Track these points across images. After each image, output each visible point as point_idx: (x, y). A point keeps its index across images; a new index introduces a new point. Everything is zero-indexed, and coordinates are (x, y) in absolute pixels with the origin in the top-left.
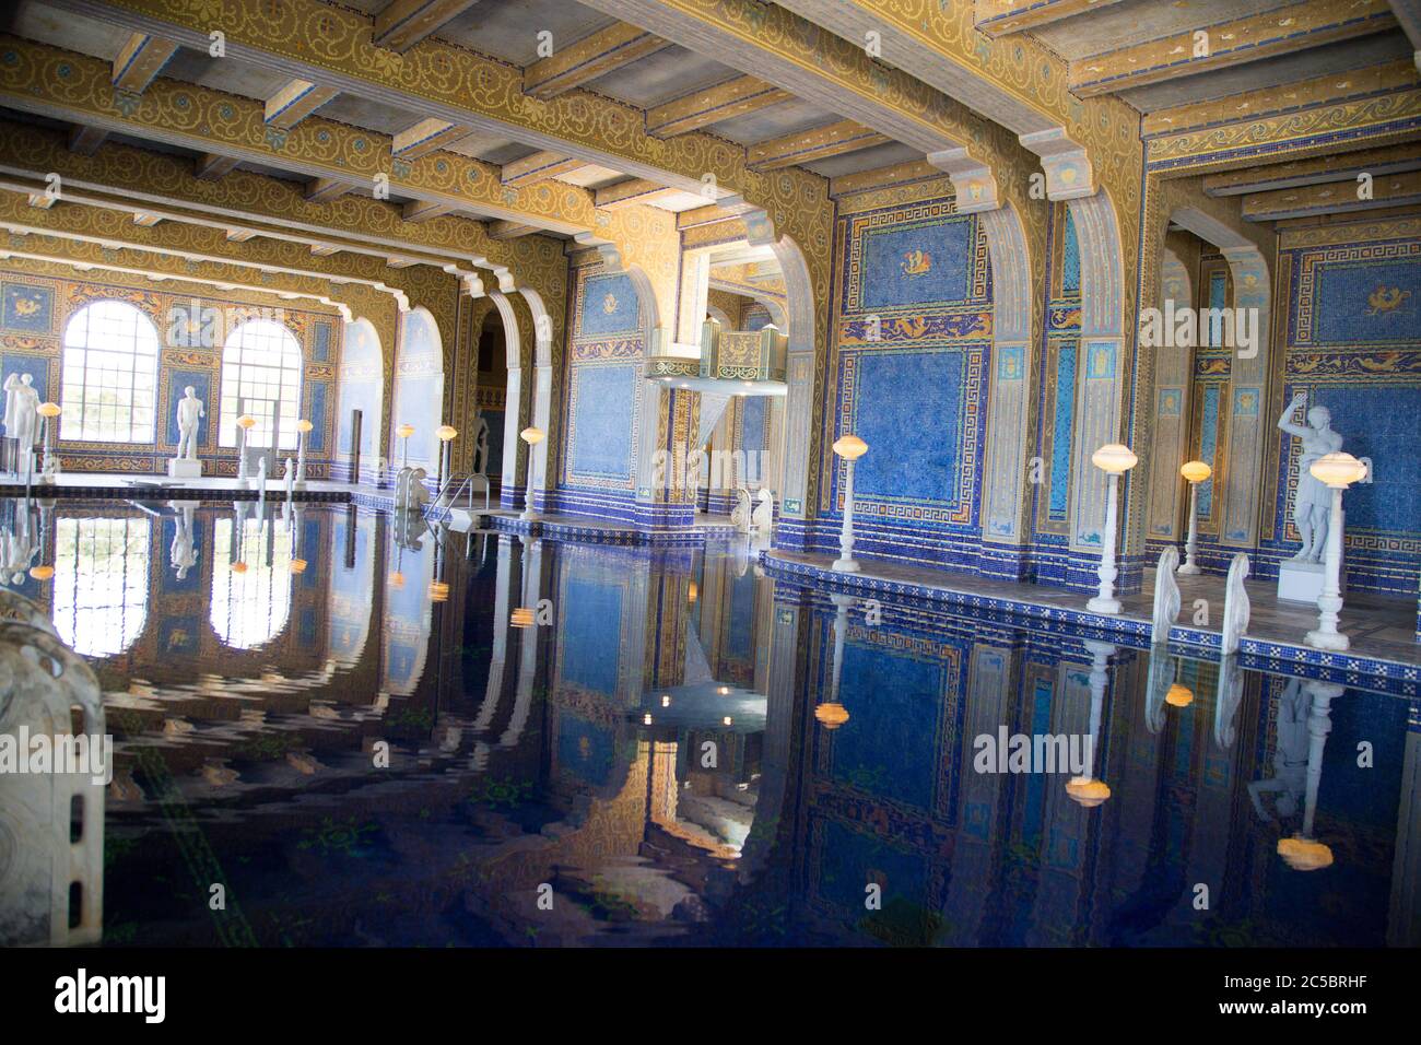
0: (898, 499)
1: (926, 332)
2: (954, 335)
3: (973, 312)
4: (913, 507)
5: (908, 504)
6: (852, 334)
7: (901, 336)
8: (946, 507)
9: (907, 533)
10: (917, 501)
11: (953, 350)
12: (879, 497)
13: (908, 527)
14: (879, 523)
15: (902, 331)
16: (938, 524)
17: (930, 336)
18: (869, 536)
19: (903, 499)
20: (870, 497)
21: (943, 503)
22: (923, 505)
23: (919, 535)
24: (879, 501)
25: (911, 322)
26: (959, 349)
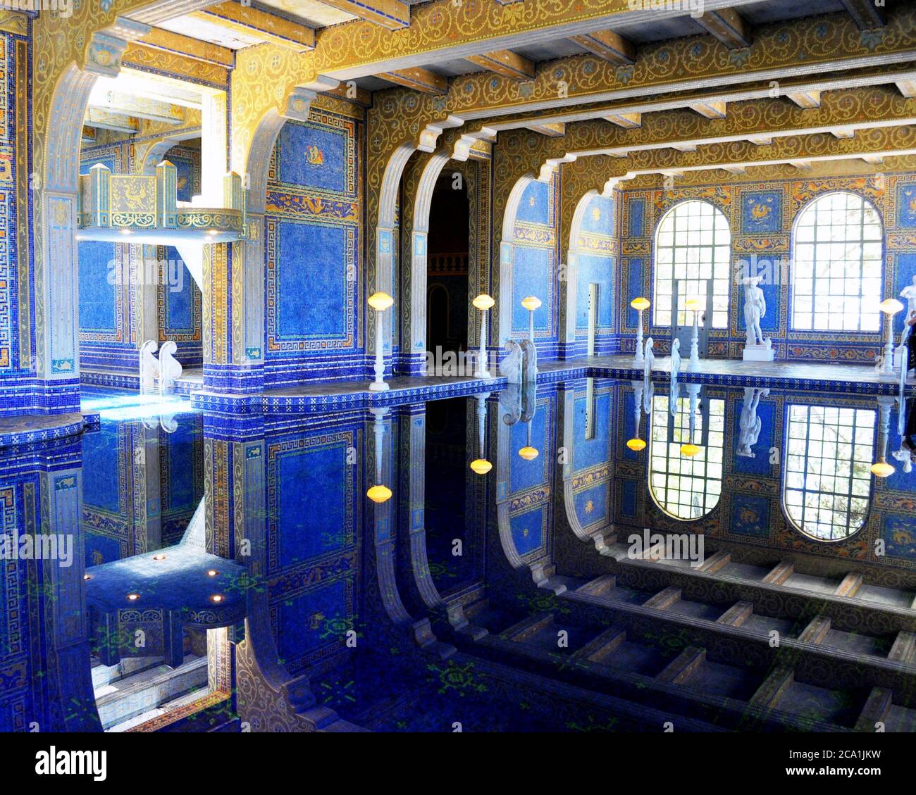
0: (311, 336)
1: (323, 211)
2: (338, 216)
3: (348, 202)
4: (321, 341)
5: (318, 339)
6: (272, 202)
7: (307, 211)
8: (340, 338)
9: (318, 360)
10: (323, 336)
11: (338, 227)
12: (298, 337)
13: (318, 356)
14: (300, 357)
15: (308, 207)
16: (336, 350)
17: (325, 214)
18: (293, 368)
19: (314, 336)
20: (292, 337)
21: (338, 335)
22: (326, 339)
23: (325, 360)
24: (298, 339)
25: (313, 201)
26: (342, 227)
